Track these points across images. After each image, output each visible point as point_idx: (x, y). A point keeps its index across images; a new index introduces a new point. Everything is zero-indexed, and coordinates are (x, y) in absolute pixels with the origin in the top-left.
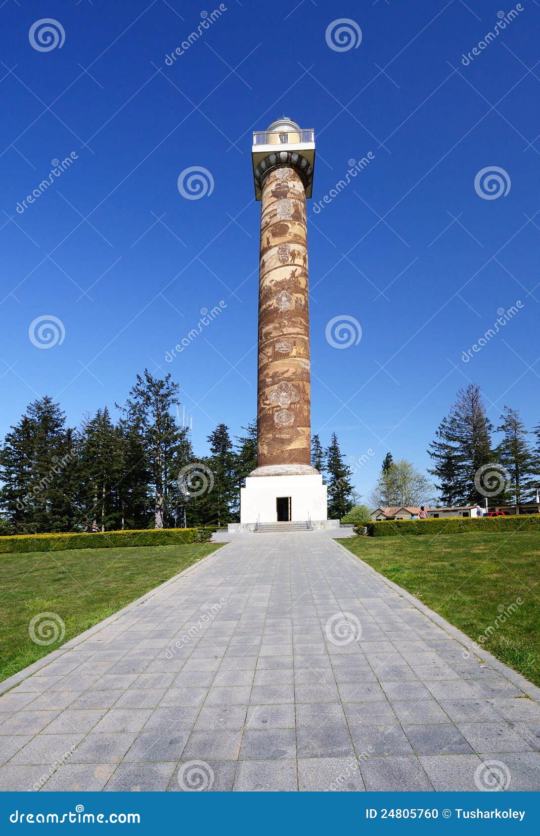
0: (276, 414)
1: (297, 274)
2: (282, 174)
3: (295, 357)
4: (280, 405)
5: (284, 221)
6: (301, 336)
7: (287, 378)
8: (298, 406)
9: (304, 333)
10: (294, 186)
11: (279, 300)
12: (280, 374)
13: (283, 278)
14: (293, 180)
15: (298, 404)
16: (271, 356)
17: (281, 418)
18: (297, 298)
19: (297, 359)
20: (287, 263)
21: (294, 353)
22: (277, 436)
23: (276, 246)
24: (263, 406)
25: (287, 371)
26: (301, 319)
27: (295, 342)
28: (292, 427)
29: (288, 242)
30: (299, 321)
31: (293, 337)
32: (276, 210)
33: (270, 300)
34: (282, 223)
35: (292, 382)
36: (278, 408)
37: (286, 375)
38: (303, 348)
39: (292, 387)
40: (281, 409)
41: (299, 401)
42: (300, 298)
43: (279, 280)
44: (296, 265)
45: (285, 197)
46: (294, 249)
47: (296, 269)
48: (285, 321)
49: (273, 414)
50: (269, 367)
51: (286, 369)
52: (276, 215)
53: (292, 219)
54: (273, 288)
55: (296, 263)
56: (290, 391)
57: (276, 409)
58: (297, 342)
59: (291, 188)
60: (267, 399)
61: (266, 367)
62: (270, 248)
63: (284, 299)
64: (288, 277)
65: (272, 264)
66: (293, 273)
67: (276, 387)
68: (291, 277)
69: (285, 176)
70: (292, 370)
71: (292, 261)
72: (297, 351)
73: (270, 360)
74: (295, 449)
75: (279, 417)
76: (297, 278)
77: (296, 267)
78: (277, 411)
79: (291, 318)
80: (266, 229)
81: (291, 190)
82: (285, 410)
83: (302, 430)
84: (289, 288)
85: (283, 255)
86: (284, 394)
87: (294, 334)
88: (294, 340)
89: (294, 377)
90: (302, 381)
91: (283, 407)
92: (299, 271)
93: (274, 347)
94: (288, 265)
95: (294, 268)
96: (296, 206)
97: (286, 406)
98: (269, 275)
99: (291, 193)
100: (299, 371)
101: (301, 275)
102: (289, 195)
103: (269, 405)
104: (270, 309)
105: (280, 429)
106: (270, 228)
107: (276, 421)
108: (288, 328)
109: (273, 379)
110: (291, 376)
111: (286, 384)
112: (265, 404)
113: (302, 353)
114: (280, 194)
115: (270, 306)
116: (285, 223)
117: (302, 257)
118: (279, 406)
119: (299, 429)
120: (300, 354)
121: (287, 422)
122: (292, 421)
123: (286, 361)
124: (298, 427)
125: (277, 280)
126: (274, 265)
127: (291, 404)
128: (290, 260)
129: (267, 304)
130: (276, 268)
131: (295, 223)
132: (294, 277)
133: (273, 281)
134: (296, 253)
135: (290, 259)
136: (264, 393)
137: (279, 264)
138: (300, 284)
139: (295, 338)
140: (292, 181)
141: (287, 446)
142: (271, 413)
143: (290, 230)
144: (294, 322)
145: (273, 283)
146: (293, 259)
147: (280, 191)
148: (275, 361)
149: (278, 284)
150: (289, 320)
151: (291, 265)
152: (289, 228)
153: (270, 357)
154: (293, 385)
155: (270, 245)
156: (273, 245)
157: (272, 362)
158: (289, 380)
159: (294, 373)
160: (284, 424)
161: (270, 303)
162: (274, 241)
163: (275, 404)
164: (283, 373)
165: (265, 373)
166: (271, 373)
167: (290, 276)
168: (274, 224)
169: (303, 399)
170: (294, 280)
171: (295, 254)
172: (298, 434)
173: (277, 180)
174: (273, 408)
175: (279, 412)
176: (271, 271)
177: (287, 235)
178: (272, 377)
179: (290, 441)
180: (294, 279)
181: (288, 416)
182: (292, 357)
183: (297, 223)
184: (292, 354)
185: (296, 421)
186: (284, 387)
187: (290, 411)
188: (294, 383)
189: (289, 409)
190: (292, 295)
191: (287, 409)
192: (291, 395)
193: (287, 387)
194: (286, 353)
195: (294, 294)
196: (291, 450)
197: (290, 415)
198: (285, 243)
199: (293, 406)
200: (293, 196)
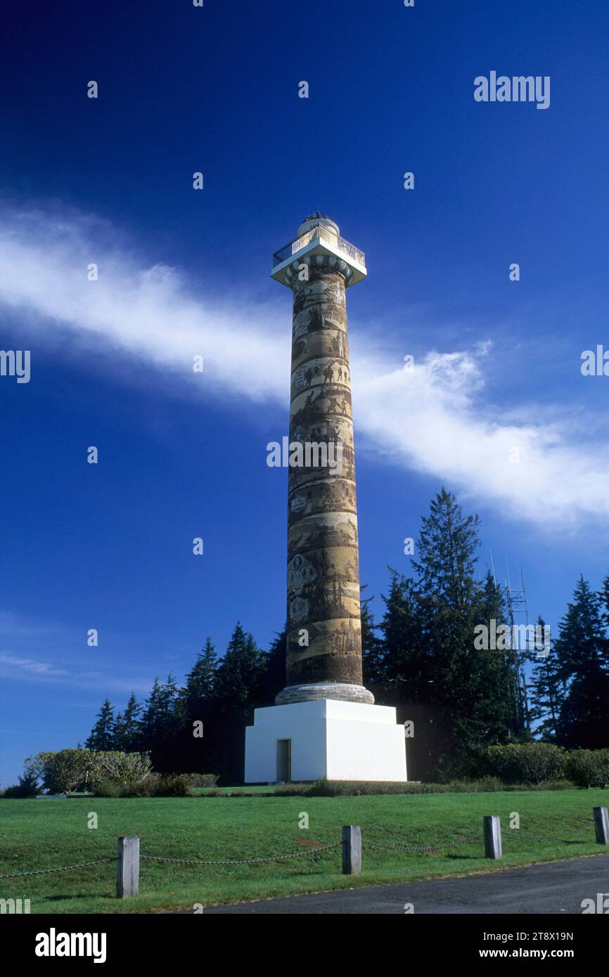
0: (291, 605)
3: (310, 514)
4: (294, 589)
5: (301, 337)
6: (320, 482)
7: (301, 546)
8: (314, 588)
9: (324, 475)
10: (311, 291)
12: (294, 544)
13: (298, 409)
15: (315, 584)
17: (295, 610)
18: (314, 430)
19: (312, 517)
20: (303, 389)
21: (308, 510)
27: (311, 493)
28: (307, 623)
29: (304, 362)
31: (307, 487)
34: (300, 340)
35: (305, 554)
36: (293, 596)
38: (324, 498)
39: (306, 560)
40: (295, 597)
41: (317, 579)
45: (303, 307)
46: (309, 367)
47: (313, 393)
53: (308, 332)
55: (312, 385)
56: (303, 568)
57: (290, 597)
58: (313, 494)
59: (307, 296)
64: (303, 407)
66: (309, 398)
67: (291, 563)
68: (307, 405)
70: (307, 535)
71: (308, 384)
72: (313, 507)
74: (310, 659)
75: (293, 610)
76: (314, 404)
77: (314, 389)
81: (308, 298)
82: (298, 597)
83: (319, 626)
84: (304, 421)
85: (298, 380)
86: (298, 573)
87: (309, 481)
88: (310, 490)
89: (308, 545)
91: (296, 593)
92: (317, 394)
93: (291, 506)
95: (308, 393)
96: (313, 313)
97: (300, 590)
99: (308, 301)
100: (317, 535)
101: (318, 400)
102: (305, 304)
105: (294, 628)
108: (301, 476)
110: (304, 544)
111: (300, 556)
113: (321, 506)
116: (303, 339)
117: (321, 373)
118: (293, 593)
119: (316, 624)
120: (317, 508)
121: (301, 614)
122: (306, 613)
123: (300, 524)
124: (315, 621)
127: (305, 586)
128: (305, 384)
130: (293, 399)
131: (311, 336)
132: (310, 404)
134: (312, 371)
135: (305, 381)
139: (311, 487)
141: (300, 654)
143: (306, 346)
146: (309, 380)
151: (306, 390)
152: (304, 342)
154: (307, 558)
158: (303, 549)
159: (308, 539)
160: (297, 620)
164: (296, 543)
167: (305, 404)
171: (312, 374)
172: (315, 633)
175: (293, 603)
180: (310, 406)
181: (302, 606)
182: (306, 516)
183: (314, 333)
184: (306, 512)
185: (311, 613)
186: (297, 563)
187: (304, 598)
188: (309, 553)
189: (303, 595)
190: (307, 429)
191: (300, 596)
192: (304, 573)
193: (300, 562)
194: (299, 513)
195: (309, 427)
196: (305, 661)
197: (304, 605)
198: (300, 364)
199: (307, 590)
200: (310, 303)
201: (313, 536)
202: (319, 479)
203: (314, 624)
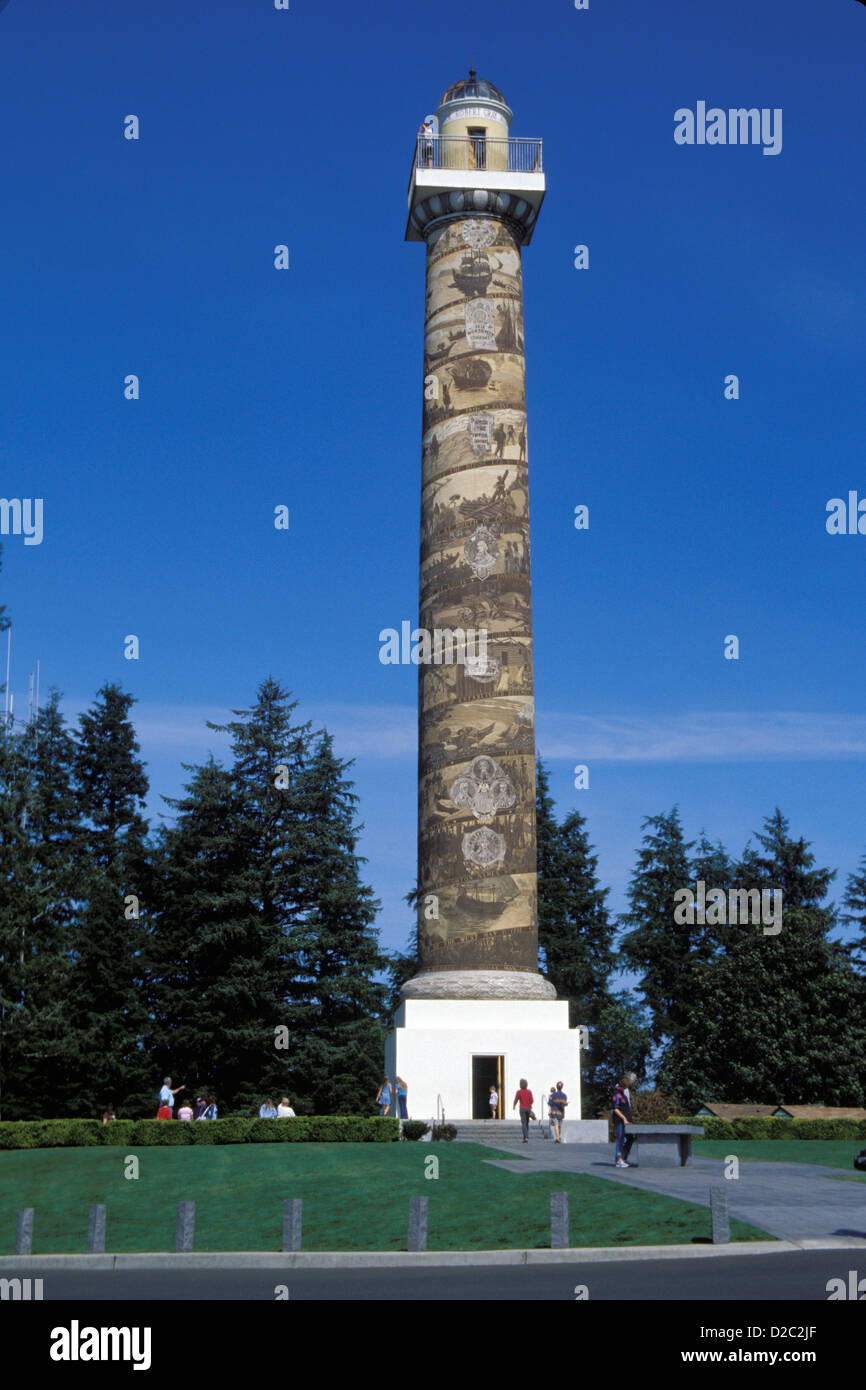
0: (467, 836)
1: (508, 483)
2: (476, 234)
3: (506, 693)
4: (476, 814)
5: (481, 352)
6: (516, 639)
7: (490, 746)
8: (514, 818)
9: (522, 629)
10: (501, 265)
11: (473, 548)
12: (473, 735)
13: (479, 494)
14: (498, 251)
15: (514, 812)
16: (455, 686)
17: (476, 848)
18: (509, 543)
19: (509, 697)
20: (488, 458)
21: (503, 685)
22: (469, 894)
23: (463, 412)
24: (437, 812)
25: (490, 729)
26: (516, 595)
27: (505, 655)
28: (502, 873)
29: (491, 406)
30: (514, 603)
31: (501, 644)
32: (462, 322)
33: (452, 547)
34: (477, 357)
35: (500, 758)
36: (472, 823)
37: (489, 739)
38: (522, 669)
39: (501, 769)
40: (478, 826)
41: (515, 805)
42: (515, 545)
43: (472, 497)
44: (505, 462)
45: (483, 294)
46: (501, 421)
47: (507, 472)
48: (485, 604)
49: (460, 838)
50: (449, 713)
51: (487, 724)
52: (461, 335)
53: (496, 349)
54: (460, 518)
55: (505, 457)
56: (496, 782)
57: (465, 824)
58: (510, 657)
59: (494, 271)
60: (445, 796)
61: (442, 712)
62: (452, 414)
63: (482, 546)
64: (490, 494)
65: (456, 455)
66: (501, 481)
67: (466, 766)
68: (497, 493)
69: (482, 242)
70: (500, 727)
71: (498, 454)
72: (509, 680)
73: (453, 696)
74: (508, 931)
75: (473, 846)
76: (509, 493)
77: (508, 467)
78: (469, 830)
79: (495, 596)
80: (443, 364)
81: (495, 277)
82: (485, 828)
83: (520, 881)
84: (492, 520)
85: (479, 438)
86: (484, 787)
87: (503, 634)
88: (505, 649)
89: (503, 744)
90: (520, 753)
91: (482, 820)
92: (513, 473)
93: (460, 669)
94: (489, 463)
95: (500, 470)
96: (504, 313)
97: (489, 820)
98: (449, 480)
99: (496, 283)
100: (516, 727)
101: (515, 486)
102: (491, 289)
103: (452, 811)
104: (451, 566)
105: (475, 877)
106: (450, 365)
107: (467, 855)
108: (490, 621)
109: (459, 747)
110: (498, 741)
111: (489, 762)
112: (441, 808)
113: (519, 680)
114: (472, 284)
115: (452, 559)
116: (484, 358)
117: (516, 439)
118: (473, 818)
119: (515, 877)
120: (516, 684)
121: (492, 859)
122: (501, 857)
123: (489, 704)
124: (514, 872)
125: (468, 498)
126: (460, 460)
127: (499, 813)
128: (493, 451)
129: (445, 552)
130: (464, 468)
131: (502, 359)
132: (503, 493)
133: (458, 497)
134: (506, 431)
135: (494, 447)
136: (438, 779)
137: (469, 459)
138: (514, 506)
139: (507, 644)
140: (497, 254)
141: (490, 922)
142: (455, 833)
143: (494, 377)
144: (502, 604)
145: (459, 502)
146: (500, 448)
147: (471, 278)
148: (463, 701)
149: (469, 507)
150: (493, 600)
151: (496, 462)
152: (489, 368)
153: (452, 689)
154: (502, 766)
155: (450, 406)
156: (458, 407)
157: (456, 702)
158: (494, 751)
159: (504, 735)
160: (484, 865)
161: (452, 552)
162: (461, 400)
163: (463, 812)
164: (481, 735)
165: (442, 726)
166: (455, 729)
167: (495, 490)
168: (460, 357)
169: (523, 799)
170: (502, 500)
171: (504, 435)
172: (513, 891)
173: (463, 247)
174: (460, 820)
175: (474, 833)
176: (453, 471)
177: (487, 388)
178: (456, 741)
179: (496, 910)
180: (502, 496)
181: (494, 842)
182: (500, 694)
183: (507, 356)
184: (500, 686)
185: (508, 857)
186: (484, 770)
187: (497, 832)
188: (505, 759)
189: (495, 826)
190: (499, 537)
191: (490, 826)
192: (497, 791)
193: (490, 770)
194: (488, 684)
195: (501, 535)
196: (499, 932)
197: (497, 842)
198: (482, 407)
199: (502, 819)
200: (499, 290)
201: (512, 731)
202: (517, 636)
203: (513, 876)
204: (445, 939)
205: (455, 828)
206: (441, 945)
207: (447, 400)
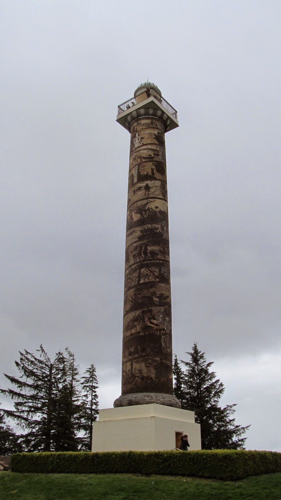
0: (163, 337)
4: (166, 329)
5: (163, 163)
7: (168, 303)
12: (165, 297)
13: (164, 210)
16: (158, 276)
17: (165, 342)
20: (165, 199)
22: (164, 361)
23: (159, 180)
25: (168, 297)
32: (158, 151)
33: (156, 224)
36: (163, 332)
37: (168, 300)
43: (162, 209)
45: (163, 145)
49: (160, 337)
50: (156, 286)
52: (158, 155)
56: (170, 317)
60: (154, 319)
61: (154, 285)
62: (155, 179)
63: (165, 228)
65: (157, 193)
67: (162, 309)
73: (157, 280)
78: (164, 334)
80: (151, 161)
82: (168, 335)
85: (163, 191)
86: (167, 318)
93: (160, 270)
98: (154, 201)
103: (157, 325)
104: (156, 231)
105: (165, 354)
106: (154, 163)
107: (163, 345)
109: (160, 300)
110: (170, 302)
111: (168, 309)
112: (151, 323)
114: (160, 141)
118: (164, 330)
123: (167, 286)
125: (160, 209)
126: (159, 195)
130: (160, 198)
133: (158, 208)
136: (151, 310)
141: (169, 374)
142: (159, 335)
145: (158, 210)
147: (160, 139)
148: (161, 283)
155: (154, 176)
157: (158, 282)
158: (169, 305)
161: (157, 226)
162: (158, 175)
163: (161, 326)
166: (158, 293)
168: (158, 161)
174: (161, 330)
178: (158, 298)
181: (170, 342)
186: (167, 312)
193: (169, 312)
204: (154, 378)
205: (158, 333)
206: (152, 381)
207: (153, 173)
